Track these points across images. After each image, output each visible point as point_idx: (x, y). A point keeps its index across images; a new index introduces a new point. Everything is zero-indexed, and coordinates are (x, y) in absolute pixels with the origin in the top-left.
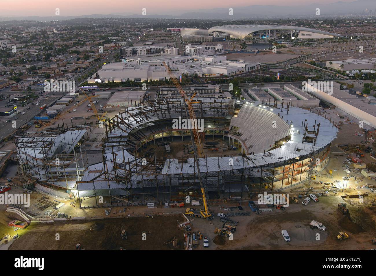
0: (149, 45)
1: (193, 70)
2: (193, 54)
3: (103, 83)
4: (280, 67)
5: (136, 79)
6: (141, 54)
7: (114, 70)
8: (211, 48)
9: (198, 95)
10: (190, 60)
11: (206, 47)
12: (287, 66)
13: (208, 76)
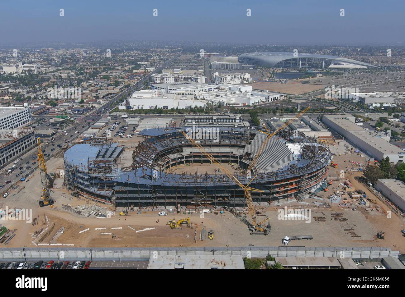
1: (218, 99)
3: (133, 109)
4: (303, 98)
5: (163, 107)
6: (169, 82)
7: (143, 98)
8: (238, 77)
9: (219, 124)
10: (216, 89)
11: (234, 75)
12: (311, 97)
13: (232, 105)
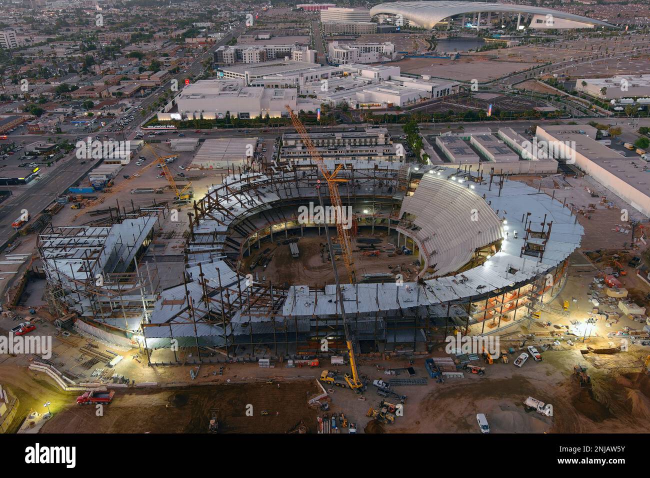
0: (264, 39)
1: (341, 96)
2: (342, 61)
3: (185, 120)
4: (494, 89)
5: (241, 114)
6: (251, 61)
7: (203, 97)
8: (373, 49)
9: (349, 149)
10: (337, 74)
11: (365, 46)
12: (507, 87)
13: (367, 108)
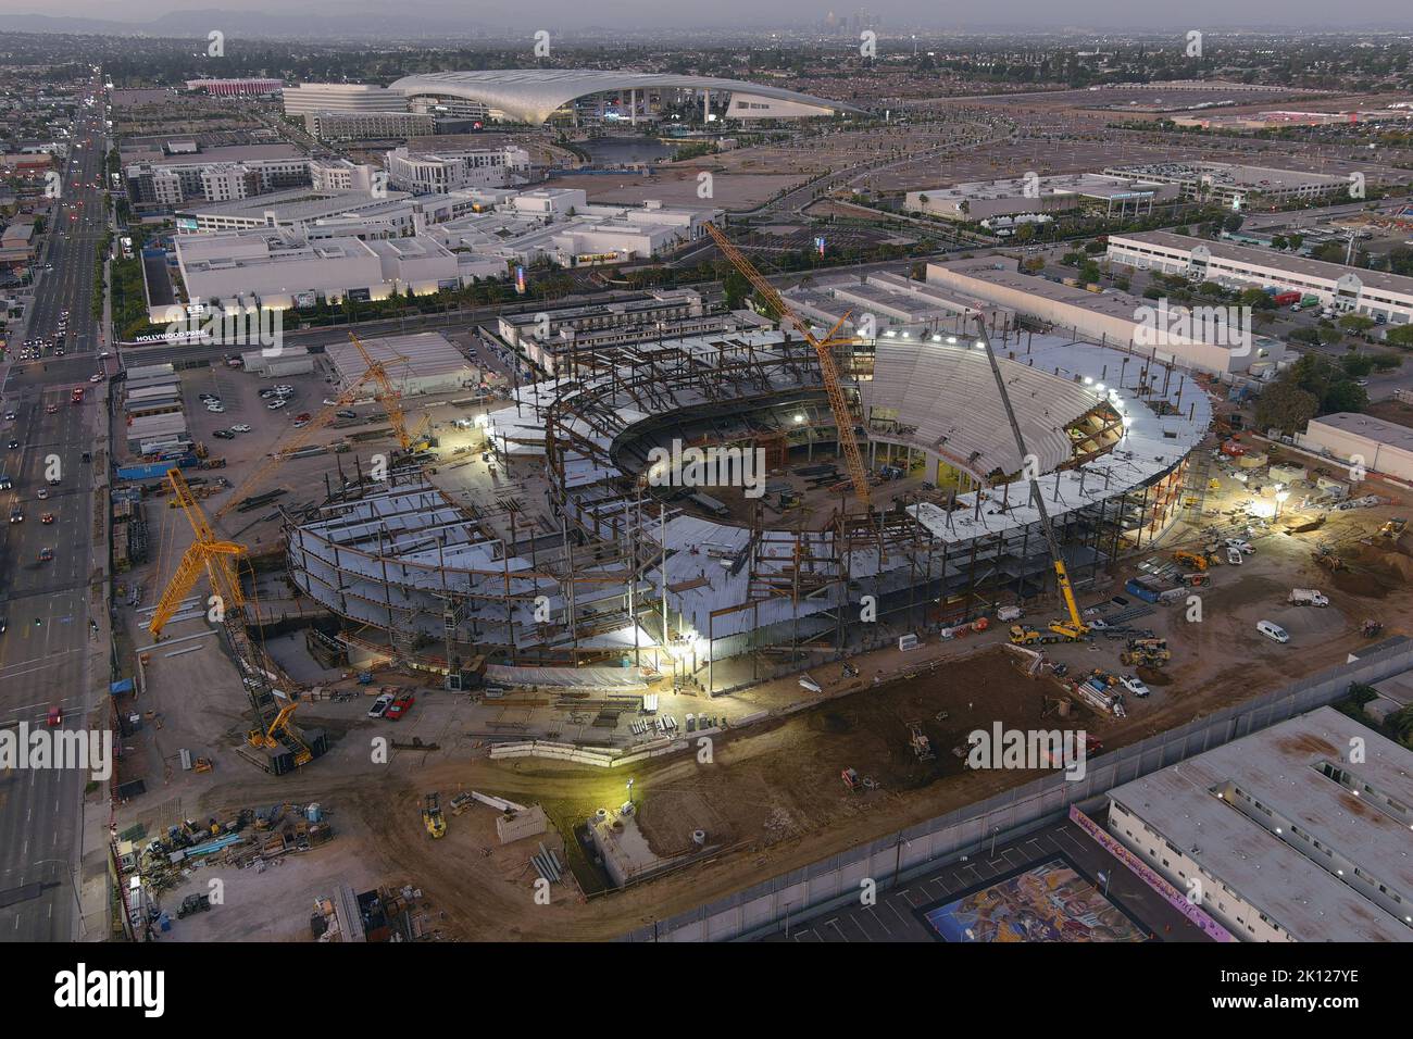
0: (186, 153)
2: (434, 185)
4: (777, 219)
5: (351, 292)
6: (225, 195)
7: (240, 265)
8: (485, 161)
10: (461, 208)
11: (467, 155)
13: (599, 263)
